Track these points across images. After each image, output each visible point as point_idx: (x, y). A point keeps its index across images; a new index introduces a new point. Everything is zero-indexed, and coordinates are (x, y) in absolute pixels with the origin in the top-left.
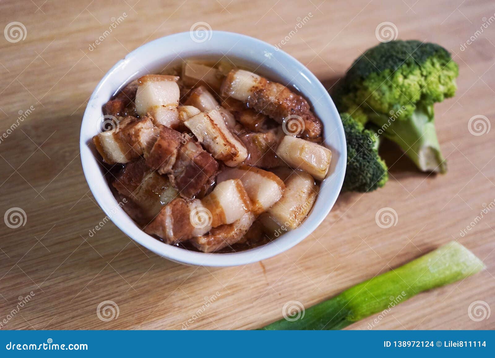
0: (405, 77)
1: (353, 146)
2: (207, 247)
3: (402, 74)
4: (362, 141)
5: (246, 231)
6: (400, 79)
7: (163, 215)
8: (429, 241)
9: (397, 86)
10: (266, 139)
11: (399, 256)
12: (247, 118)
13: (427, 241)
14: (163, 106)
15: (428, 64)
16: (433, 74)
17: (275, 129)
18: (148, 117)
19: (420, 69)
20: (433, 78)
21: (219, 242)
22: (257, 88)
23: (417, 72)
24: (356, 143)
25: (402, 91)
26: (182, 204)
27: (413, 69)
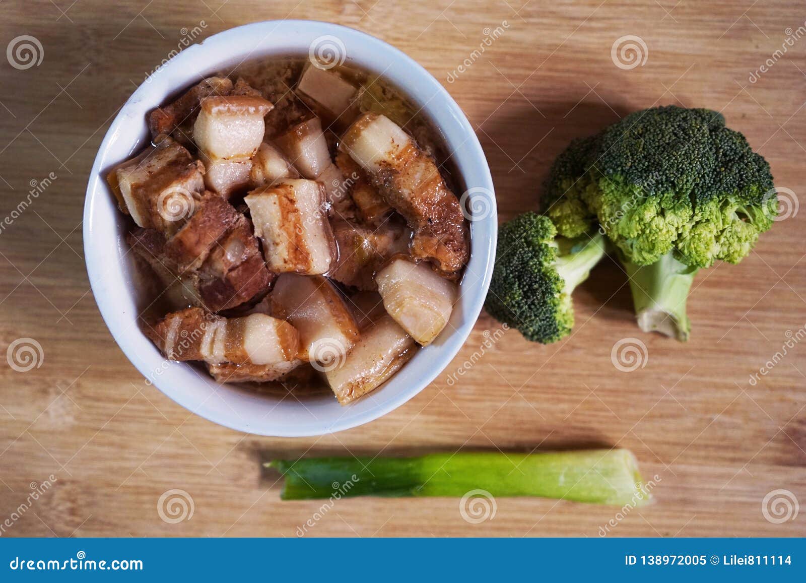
0: (662, 213)
1: (521, 286)
2: (221, 377)
3: (659, 204)
4: (536, 286)
5: (283, 374)
6: (650, 213)
7: (168, 326)
8: (600, 426)
9: (641, 219)
10: (374, 244)
11: (541, 431)
12: (364, 198)
13: (595, 425)
14: (225, 159)
15: (712, 207)
16: (712, 226)
17: (397, 232)
18: (196, 168)
19: (693, 208)
20: (707, 233)
21: (239, 376)
22: (389, 165)
23: (686, 213)
24: (527, 284)
25: (643, 231)
26: (198, 319)
27: (681, 206)
